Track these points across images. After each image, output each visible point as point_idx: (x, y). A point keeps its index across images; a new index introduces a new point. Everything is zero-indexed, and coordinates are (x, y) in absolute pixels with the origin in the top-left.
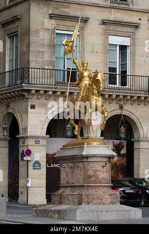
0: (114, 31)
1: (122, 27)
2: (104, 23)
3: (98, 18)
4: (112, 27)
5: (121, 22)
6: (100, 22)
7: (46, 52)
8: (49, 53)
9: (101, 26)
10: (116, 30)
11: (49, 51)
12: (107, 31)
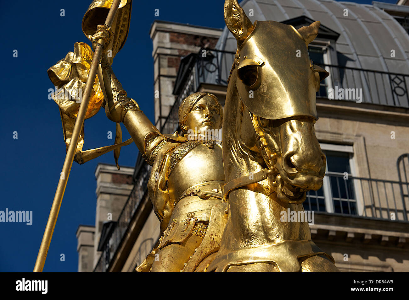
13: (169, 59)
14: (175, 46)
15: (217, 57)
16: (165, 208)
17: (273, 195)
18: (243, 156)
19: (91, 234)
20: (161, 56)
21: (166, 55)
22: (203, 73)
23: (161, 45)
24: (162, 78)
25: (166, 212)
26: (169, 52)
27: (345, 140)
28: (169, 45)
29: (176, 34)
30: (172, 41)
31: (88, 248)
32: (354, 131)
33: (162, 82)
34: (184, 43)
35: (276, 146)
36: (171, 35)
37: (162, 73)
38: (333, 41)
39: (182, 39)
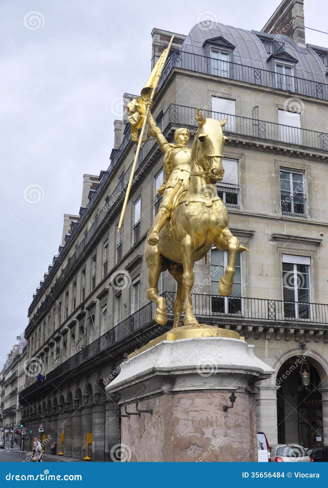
0: (288, 249)
1: (298, 244)
2: (275, 238)
3: (266, 232)
4: (285, 244)
5: (297, 237)
6: (270, 237)
7: (198, 274)
8: (202, 275)
9: (271, 243)
10: (291, 247)
11: (202, 273)
12: (279, 249)
13: (159, 48)
14: (162, 41)
15: (181, 55)
16: (168, 171)
17: (206, 179)
18: (197, 164)
19: (120, 124)
20: (156, 46)
21: (158, 46)
22: (175, 61)
23: (156, 41)
24: (155, 57)
25: (168, 172)
26: (159, 44)
27: (232, 98)
28: (159, 41)
29: (163, 36)
30: (161, 39)
31: (119, 130)
32: (237, 94)
33: (155, 59)
34: (166, 40)
35: (209, 165)
36: (161, 36)
37: (155, 55)
38: (232, 50)
39: (165, 38)
